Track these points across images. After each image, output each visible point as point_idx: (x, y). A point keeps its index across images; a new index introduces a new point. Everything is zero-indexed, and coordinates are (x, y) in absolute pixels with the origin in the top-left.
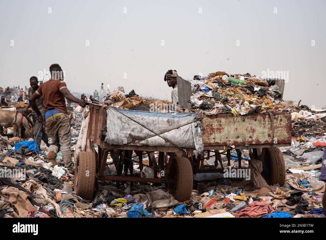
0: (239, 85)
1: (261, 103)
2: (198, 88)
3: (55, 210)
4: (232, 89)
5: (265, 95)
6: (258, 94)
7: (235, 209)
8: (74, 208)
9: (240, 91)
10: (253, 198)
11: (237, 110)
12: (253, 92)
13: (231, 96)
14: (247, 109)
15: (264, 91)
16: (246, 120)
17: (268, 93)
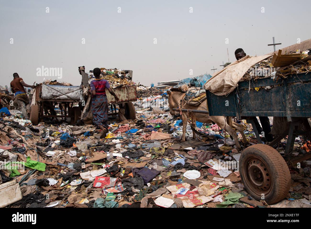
0: (112, 74)
1: (122, 82)
2: (92, 77)
3: (22, 140)
4: (108, 76)
5: (124, 78)
6: (121, 78)
7: (113, 131)
8: (32, 138)
9: (112, 77)
10: (121, 125)
11: (112, 86)
12: (118, 77)
13: (108, 79)
14: (116, 85)
15: (124, 77)
16: (116, 91)
17: (126, 77)
